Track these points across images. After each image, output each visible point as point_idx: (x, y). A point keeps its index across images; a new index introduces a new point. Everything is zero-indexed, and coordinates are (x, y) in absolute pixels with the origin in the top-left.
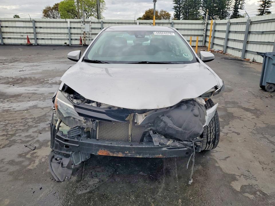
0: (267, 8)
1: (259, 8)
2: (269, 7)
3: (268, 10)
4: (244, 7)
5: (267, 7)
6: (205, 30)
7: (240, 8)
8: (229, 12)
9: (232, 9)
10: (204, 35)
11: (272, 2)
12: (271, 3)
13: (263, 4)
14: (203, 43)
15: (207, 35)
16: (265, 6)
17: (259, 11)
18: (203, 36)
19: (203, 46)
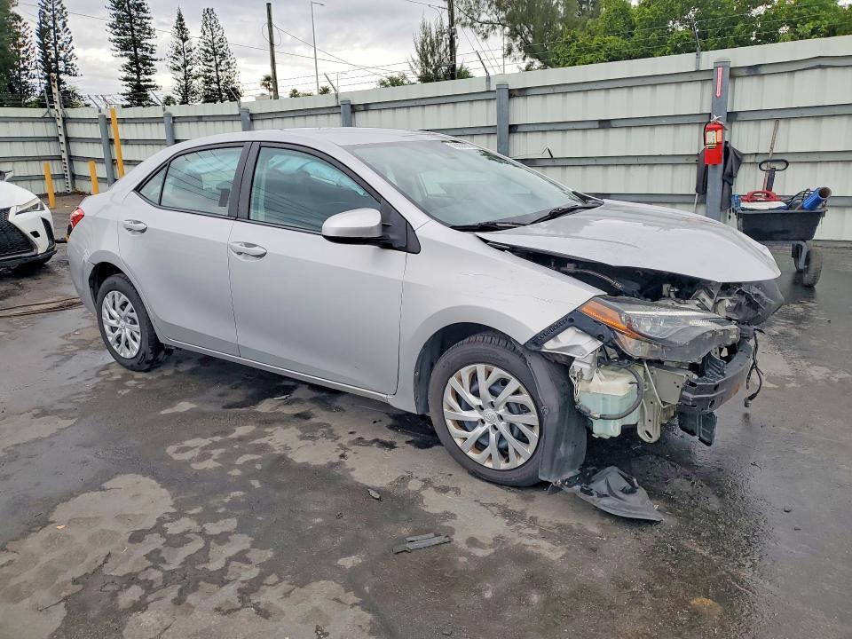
0: (147, 77)
1: (124, 74)
2: (150, 74)
3: (150, 80)
4: (76, 68)
5: (146, 73)
6: (62, 139)
7: (66, 73)
8: (29, 81)
9: (35, 72)
10: (64, 156)
11: (156, 60)
12: (153, 62)
13: (131, 64)
14: (69, 181)
15: (73, 154)
16: (139, 69)
17: (127, 83)
18: (60, 158)
19: (71, 191)
